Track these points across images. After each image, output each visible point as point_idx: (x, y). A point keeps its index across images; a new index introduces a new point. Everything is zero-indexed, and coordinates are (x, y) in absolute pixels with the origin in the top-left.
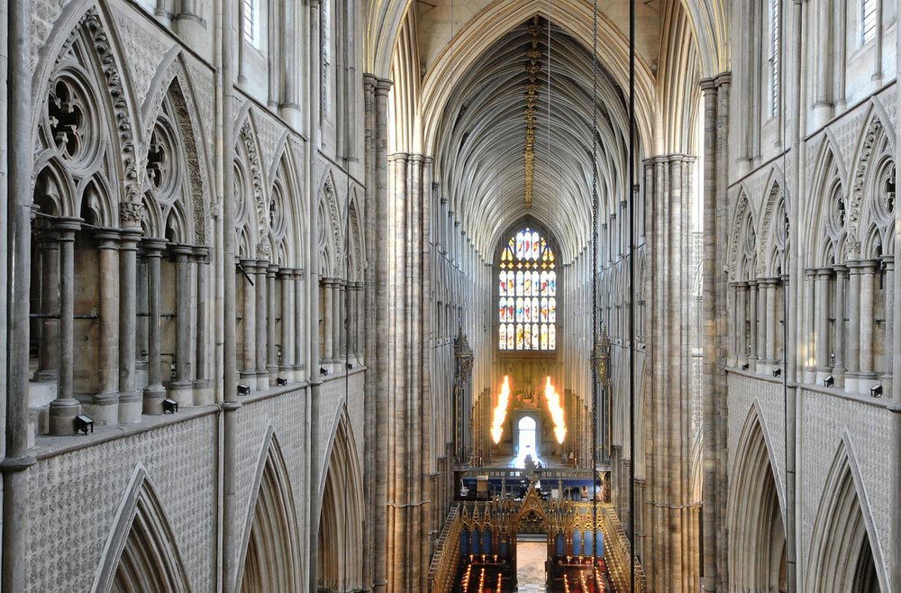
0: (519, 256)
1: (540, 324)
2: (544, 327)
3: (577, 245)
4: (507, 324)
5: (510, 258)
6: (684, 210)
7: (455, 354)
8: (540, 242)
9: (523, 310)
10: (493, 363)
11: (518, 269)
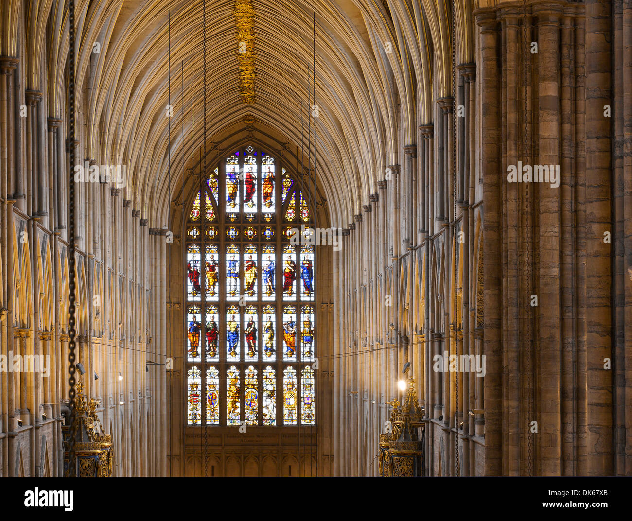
0: (231, 209)
1: (279, 367)
2: (289, 376)
3: (360, 187)
4: (203, 367)
5: (210, 215)
6: (567, 127)
7: (66, 448)
8: (276, 180)
9: (238, 336)
10: (170, 457)
11: (228, 241)
